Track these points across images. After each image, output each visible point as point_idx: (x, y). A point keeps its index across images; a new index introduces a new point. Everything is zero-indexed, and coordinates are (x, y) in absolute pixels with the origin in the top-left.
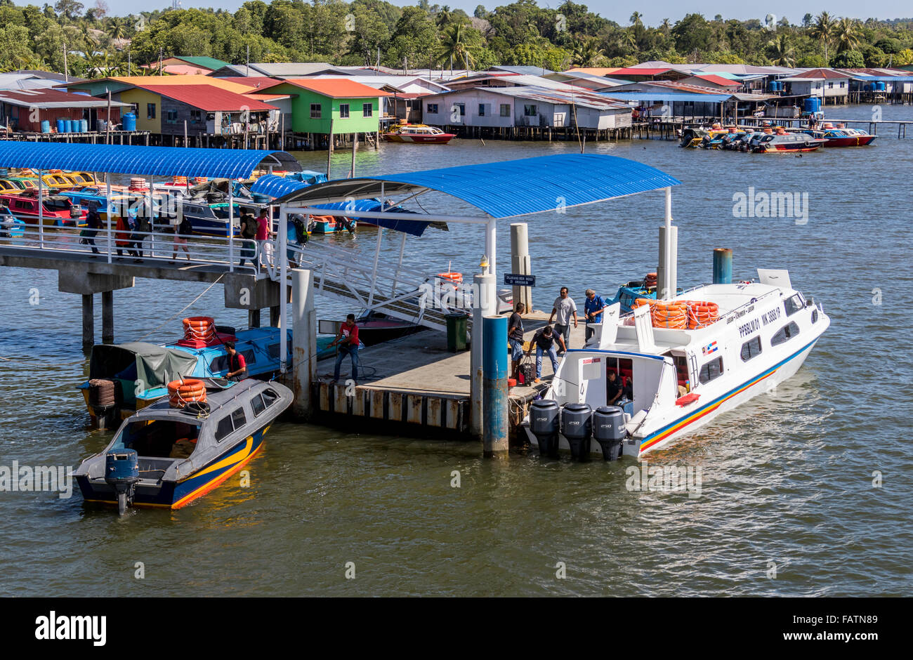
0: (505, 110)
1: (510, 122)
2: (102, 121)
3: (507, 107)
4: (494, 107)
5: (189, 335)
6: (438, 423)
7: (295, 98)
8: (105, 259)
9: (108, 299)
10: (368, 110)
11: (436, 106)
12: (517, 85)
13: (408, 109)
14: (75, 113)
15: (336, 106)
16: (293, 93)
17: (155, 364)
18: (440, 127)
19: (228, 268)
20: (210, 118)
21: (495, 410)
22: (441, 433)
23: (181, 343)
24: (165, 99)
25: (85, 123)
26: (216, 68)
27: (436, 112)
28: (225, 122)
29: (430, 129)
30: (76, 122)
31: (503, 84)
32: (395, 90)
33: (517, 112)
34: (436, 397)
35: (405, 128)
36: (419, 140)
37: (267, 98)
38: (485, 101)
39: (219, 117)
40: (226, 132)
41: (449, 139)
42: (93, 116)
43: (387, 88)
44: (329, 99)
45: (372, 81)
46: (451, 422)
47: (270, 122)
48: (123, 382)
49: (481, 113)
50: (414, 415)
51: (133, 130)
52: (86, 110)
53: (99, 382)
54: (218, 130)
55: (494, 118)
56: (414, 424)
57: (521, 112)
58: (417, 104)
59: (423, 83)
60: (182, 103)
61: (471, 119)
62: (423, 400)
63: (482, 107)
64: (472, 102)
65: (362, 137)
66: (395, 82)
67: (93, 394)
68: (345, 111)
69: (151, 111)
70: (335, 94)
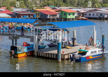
0: (97, 15)
1: (98, 17)
2: (30, 16)
3: (97, 14)
4: (95, 14)
5: (24, 45)
6: (53, 57)
7: (62, 12)
8: (15, 35)
9: (16, 41)
10: (73, 14)
11: (86, 14)
12: (100, 11)
13: (82, 14)
14: (26, 15)
15: (68, 14)
16: (61, 12)
17: (20, 48)
18: (86, 17)
19: (31, 36)
20: (47, 15)
21: (59, 55)
22: (53, 59)
23: (23, 46)
24: (41, 12)
25: (28, 16)
26: (53, 8)
27: (86, 15)
28: (50, 16)
29: (84, 18)
30: (26, 16)
31: (98, 10)
32: (79, 11)
33: (99, 15)
34: (53, 54)
35: (80, 17)
36: (82, 19)
37: (57, 12)
38: (94, 13)
39: (49, 15)
40: (50, 18)
41: (87, 19)
42: (29, 15)
43: (77, 11)
44: (67, 13)
45: (75, 10)
46: (55, 57)
47: (57, 16)
48: (15, 51)
49: (93, 15)
50: (50, 56)
51: (35, 17)
52: (28, 14)
53: (12, 51)
54: (49, 17)
55: (95, 16)
56: (50, 57)
57: (100, 15)
58: (83, 14)
59: (84, 10)
60: (43, 13)
61: (91, 16)
62: (51, 54)
63: (93, 14)
64: (92, 13)
65: (73, 19)
66: (79, 10)
67: (11, 53)
68: (69, 15)
69: (39, 15)
70: (68, 12)
